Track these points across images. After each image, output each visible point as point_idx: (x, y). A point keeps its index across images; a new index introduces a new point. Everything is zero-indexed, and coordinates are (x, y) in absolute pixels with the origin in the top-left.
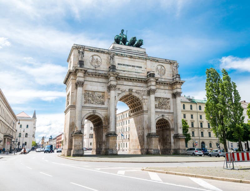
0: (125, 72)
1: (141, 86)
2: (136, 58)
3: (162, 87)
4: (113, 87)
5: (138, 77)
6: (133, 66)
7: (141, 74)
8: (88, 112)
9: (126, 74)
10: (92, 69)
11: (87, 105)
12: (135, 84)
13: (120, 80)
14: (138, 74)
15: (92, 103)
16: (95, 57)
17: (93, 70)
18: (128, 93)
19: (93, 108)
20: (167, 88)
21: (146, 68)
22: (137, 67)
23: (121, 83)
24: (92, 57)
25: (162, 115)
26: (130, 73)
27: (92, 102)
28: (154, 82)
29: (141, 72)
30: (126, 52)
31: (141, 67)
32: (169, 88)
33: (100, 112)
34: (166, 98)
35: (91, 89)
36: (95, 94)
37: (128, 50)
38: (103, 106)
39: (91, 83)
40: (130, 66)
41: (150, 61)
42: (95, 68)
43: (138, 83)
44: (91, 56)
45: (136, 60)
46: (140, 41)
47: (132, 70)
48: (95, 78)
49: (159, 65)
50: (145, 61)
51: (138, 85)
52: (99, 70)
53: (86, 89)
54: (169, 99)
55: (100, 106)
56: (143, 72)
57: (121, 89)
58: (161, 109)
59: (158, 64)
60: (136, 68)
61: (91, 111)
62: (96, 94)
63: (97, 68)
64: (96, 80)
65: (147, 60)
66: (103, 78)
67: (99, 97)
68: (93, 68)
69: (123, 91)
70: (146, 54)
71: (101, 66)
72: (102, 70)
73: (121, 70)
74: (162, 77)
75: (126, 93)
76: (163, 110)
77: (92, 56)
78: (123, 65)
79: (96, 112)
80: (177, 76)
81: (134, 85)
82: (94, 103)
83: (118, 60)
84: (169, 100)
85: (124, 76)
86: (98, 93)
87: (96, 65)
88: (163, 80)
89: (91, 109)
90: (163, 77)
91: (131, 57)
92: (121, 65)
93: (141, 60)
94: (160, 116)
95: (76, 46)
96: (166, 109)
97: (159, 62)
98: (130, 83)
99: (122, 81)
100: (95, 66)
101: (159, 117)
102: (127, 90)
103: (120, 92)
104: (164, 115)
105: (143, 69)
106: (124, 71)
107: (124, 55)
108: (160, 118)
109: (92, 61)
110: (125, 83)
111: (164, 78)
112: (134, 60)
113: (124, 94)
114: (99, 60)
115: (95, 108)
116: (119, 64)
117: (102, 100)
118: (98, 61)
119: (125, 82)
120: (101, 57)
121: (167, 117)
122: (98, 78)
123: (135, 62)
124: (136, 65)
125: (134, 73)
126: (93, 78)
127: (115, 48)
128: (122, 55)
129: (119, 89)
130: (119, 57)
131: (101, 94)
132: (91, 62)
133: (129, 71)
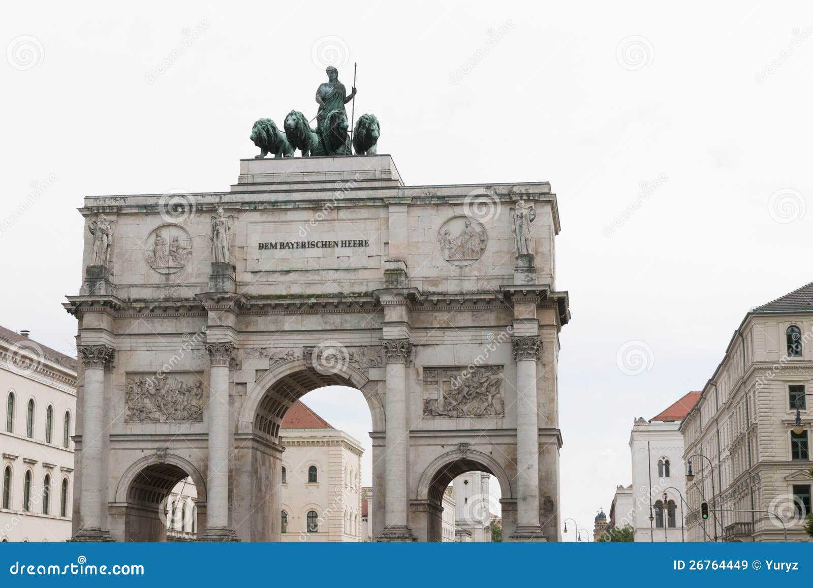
0: (292, 277)
1: (363, 325)
2: (339, 208)
3: (465, 318)
4: (217, 350)
5: (347, 290)
6: (325, 245)
7: (361, 274)
8: (139, 455)
9: (295, 282)
10: (151, 286)
11: (137, 428)
12: (336, 320)
13: (266, 314)
14: (352, 276)
15: (155, 421)
16: (167, 235)
17: (158, 286)
18: (301, 362)
19: (157, 438)
20: (490, 318)
21: (386, 244)
22: (345, 244)
23: (272, 328)
24: (153, 237)
25: (461, 445)
26: (311, 277)
27: (157, 415)
28: (398, 308)
29: (366, 262)
30: (296, 187)
31: (362, 244)
32: (502, 316)
33: (184, 454)
34: (486, 367)
35: (151, 365)
36: (168, 381)
37: (306, 179)
38: (197, 428)
39: (149, 340)
40: (313, 245)
41: (404, 209)
42: (164, 277)
43: (347, 317)
44: (150, 234)
45: (343, 214)
46: (361, 123)
47: (324, 264)
48: (166, 320)
49: (455, 217)
50: (382, 213)
51: (348, 326)
52: (179, 286)
53: (130, 369)
54: (503, 366)
55: (185, 428)
56: (372, 263)
57: (271, 352)
58: (458, 417)
59: (448, 212)
60: (339, 251)
61: (148, 453)
62: (172, 383)
63: (172, 277)
64: (168, 326)
65: (392, 209)
66: (194, 316)
67: (184, 394)
68: (156, 279)
69: (277, 361)
70: (390, 180)
71: (189, 269)
72: (193, 280)
73: (276, 272)
74: (467, 269)
75: (290, 365)
76: (466, 424)
77: (156, 230)
78: (283, 246)
79: (170, 452)
80: (520, 263)
81: (329, 328)
82: (163, 418)
83: (259, 227)
84: (501, 375)
85: (284, 293)
86: (178, 377)
87: (171, 264)
88: (470, 286)
89: (149, 445)
90: (474, 269)
91: (317, 206)
92: (274, 246)
93: (364, 213)
94: (447, 449)
95: (91, 203)
96: (479, 416)
97: (452, 205)
98: (313, 322)
99: (274, 317)
100: (166, 271)
101: (447, 454)
102: (298, 352)
103: (264, 364)
104: (467, 445)
105: (372, 249)
106: (288, 272)
107: (286, 202)
108: (447, 460)
109: (154, 252)
110: (290, 322)
111: (476, 273)
112: (334, 215)
113: (281, 369)
114: (182, 244)
115: (163, 438)
116: (262, 247)
117: (194, 402)
118: (178, 248)
119: (287, 318)
120: (187, 229)
121: (487, 450)
122: (176, 317)
123: (337, 225)
124: (341, 237)
125: (332, 275)
126: (156, 321)
127: (250, 181)
128: (273, 203)
129: (261, 354)
130: (265, 217)
131: (190, 381)
132: (151, 254)
133: (306, 271)
